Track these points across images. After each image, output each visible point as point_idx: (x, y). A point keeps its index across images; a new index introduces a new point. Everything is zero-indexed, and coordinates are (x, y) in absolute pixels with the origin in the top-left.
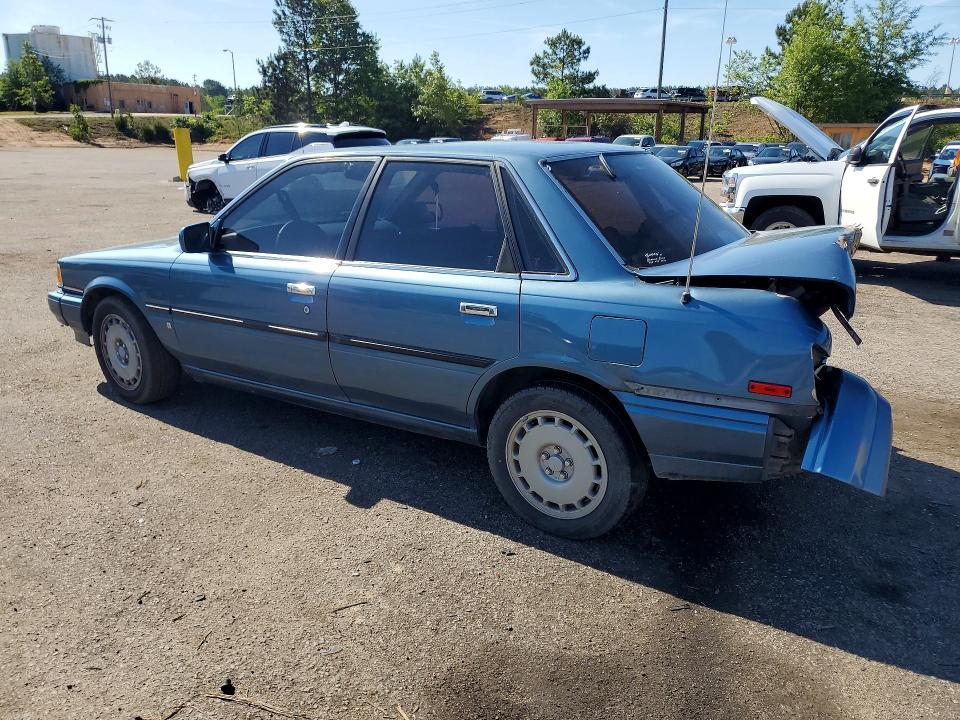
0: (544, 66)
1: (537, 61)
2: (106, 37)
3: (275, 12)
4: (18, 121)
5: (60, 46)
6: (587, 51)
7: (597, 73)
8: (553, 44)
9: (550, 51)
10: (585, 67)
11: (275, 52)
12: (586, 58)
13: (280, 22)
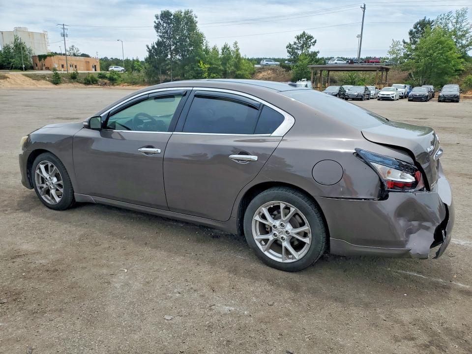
0: (293, 49)
1: (289, 46)
2: (65, 33)
3: (155, 22)
4: (23, 75)
5: (30, 38)
6: (315, 42)
7: (318, 52)
8: (298, 38)
9: (297, 42)
10: (312, 49)
11: (156, 41)
12: (313, 45)
13: (157, 27)
